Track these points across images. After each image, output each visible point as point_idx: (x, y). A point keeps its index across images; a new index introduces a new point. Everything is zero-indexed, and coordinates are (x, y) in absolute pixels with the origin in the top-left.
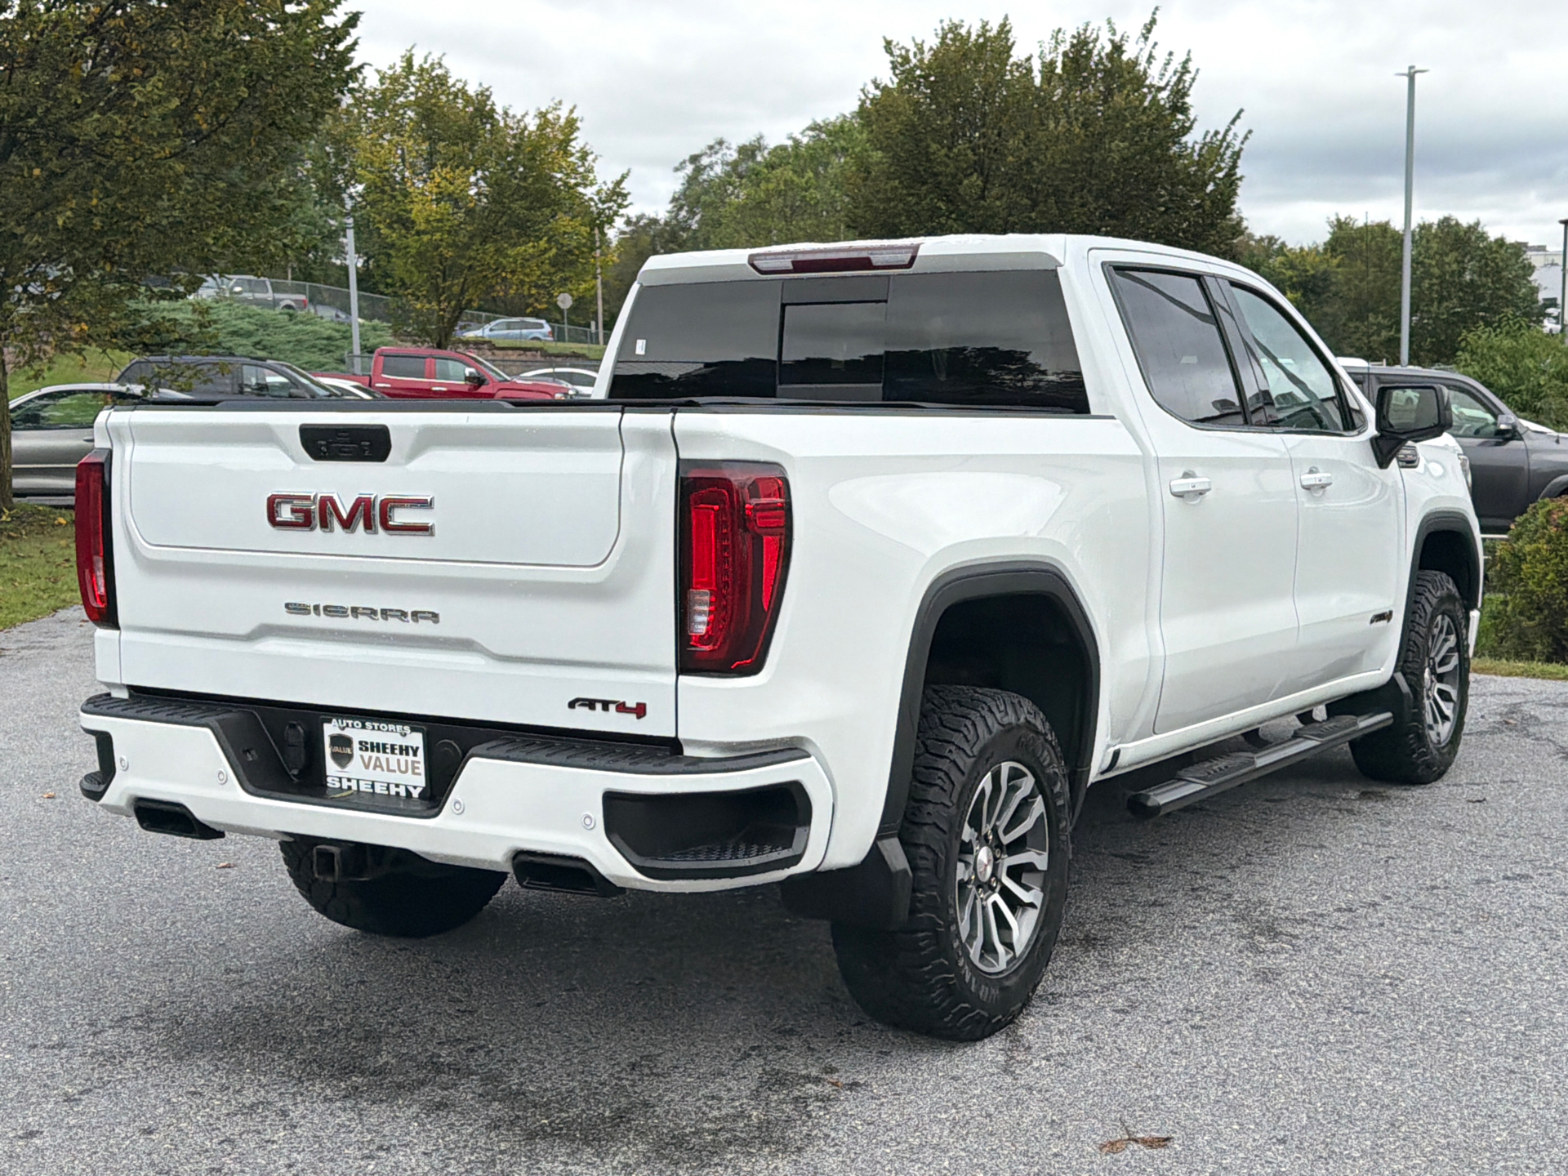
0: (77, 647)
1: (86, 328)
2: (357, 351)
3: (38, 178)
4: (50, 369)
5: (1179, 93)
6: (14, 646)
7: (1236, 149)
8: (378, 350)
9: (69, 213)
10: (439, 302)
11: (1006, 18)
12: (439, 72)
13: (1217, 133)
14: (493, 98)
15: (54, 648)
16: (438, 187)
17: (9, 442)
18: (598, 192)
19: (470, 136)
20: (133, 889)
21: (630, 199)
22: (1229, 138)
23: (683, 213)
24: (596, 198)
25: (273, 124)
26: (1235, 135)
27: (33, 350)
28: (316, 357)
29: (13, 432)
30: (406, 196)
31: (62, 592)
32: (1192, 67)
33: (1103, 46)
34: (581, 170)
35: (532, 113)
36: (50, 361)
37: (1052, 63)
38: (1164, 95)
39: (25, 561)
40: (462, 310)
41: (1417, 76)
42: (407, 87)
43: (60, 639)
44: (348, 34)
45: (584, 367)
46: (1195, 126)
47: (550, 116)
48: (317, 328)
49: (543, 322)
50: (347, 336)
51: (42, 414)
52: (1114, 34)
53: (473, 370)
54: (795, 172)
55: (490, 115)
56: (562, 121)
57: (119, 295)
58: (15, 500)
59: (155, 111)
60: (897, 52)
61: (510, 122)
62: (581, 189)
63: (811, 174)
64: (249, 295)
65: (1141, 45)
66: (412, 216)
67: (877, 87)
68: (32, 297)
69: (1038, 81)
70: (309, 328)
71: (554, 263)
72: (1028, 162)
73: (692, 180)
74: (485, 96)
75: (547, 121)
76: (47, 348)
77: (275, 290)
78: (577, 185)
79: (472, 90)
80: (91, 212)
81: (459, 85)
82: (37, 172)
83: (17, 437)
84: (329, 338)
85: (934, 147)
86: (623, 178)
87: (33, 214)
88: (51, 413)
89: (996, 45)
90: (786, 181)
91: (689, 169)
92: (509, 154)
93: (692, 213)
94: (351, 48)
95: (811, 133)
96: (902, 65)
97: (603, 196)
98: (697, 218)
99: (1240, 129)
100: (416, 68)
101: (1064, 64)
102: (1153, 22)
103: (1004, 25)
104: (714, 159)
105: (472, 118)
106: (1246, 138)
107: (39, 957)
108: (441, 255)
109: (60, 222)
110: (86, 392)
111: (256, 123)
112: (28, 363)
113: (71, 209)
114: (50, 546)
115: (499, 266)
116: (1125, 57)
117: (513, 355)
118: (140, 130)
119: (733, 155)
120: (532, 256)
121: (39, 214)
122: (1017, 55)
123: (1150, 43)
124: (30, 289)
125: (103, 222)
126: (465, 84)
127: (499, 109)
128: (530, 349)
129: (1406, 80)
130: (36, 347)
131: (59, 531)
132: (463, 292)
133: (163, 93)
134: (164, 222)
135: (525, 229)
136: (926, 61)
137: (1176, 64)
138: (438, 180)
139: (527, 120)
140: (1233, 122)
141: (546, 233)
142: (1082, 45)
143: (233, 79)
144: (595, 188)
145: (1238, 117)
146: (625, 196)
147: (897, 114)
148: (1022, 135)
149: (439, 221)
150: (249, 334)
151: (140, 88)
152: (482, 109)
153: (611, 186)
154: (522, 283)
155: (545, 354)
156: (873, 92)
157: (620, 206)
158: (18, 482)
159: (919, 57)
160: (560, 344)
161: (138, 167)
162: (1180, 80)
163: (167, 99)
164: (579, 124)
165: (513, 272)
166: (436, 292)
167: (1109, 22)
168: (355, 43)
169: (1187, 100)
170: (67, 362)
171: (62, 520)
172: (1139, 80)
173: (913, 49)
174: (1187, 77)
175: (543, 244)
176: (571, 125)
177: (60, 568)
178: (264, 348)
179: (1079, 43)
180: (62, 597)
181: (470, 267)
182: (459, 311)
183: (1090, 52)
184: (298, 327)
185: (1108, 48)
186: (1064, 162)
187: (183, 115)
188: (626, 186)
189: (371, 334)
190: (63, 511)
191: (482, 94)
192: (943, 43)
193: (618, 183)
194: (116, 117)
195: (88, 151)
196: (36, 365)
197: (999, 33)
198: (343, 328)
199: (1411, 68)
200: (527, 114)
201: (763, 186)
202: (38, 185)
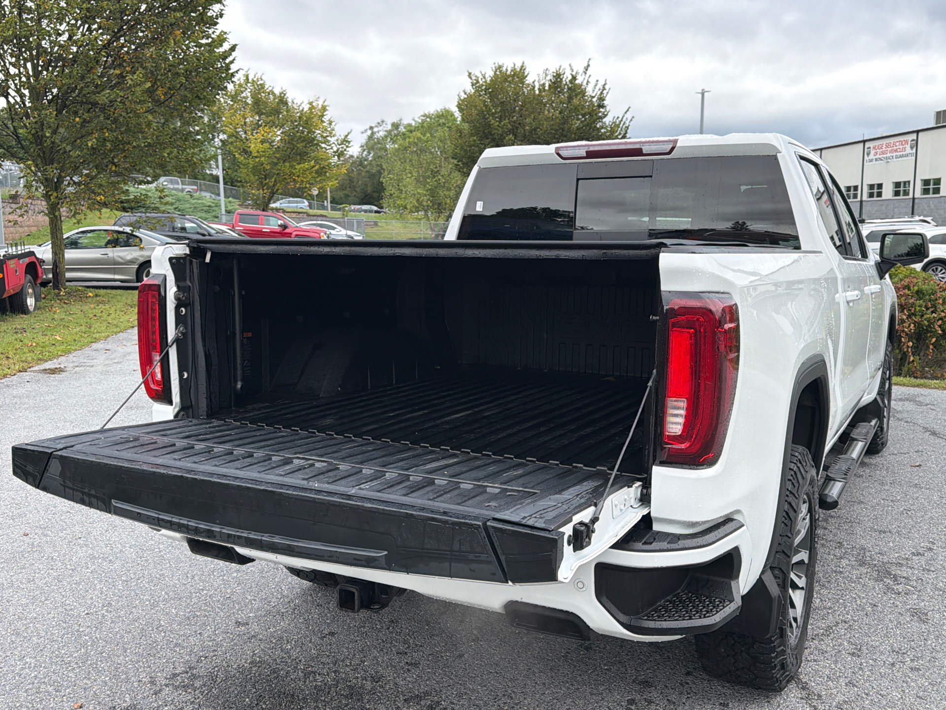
0: (104, 365)
1: (103, 198)
2: (223, 212)
3: (78, 123)
4: (85, 219)
5: (601, 99)
6: (71, 365)
7: (627, 125)
8: (237, 212)
9: (94, 140)
10: (263, 190)
11: (523, 63)
12: (261, 82)
13: (618, 118)
14: (287, 95)
15: (92, 366)
16: (263, 136)
17: (63, 255)
18: (337, 140)
19: (276, 112)
20: (161, 546)
21: (351, 144)
22: (624, 120)
23: (365, 153)
24: (336, 143)
25: (197, 96)
26: (627, 119)
27: (76, 209)
28: (203, 215)
29: (66, 250)
30: (247, 140)
31: (94, 333)
32: (607, 87)
33: (567, 77)
34: (329, 129)
35: (306, 102)
36: (85, 215)
37: (544, 85)
38: (594, 100)
39: (74, 316)
40: (274, 193)
41: (706, 94)
42: (246, 89)
43: (95, 361)
44: (231, 55)
45: (329, 221)
46: (609, 114)
47: (314, 104)
48: (203, 201)
49: (305, 201)
50: (218, 205)
51: (79, 241)
52: (573, 71)
53: (282, 222)
54: (421, 134)
55: (286, 103)
56: (320, 106)
57: (118, 183)
58: (67, 284)
59: (138, 89)
60: (474, 78)
61: (295, 106)
62: (329, 138)
63: (429, 135)
64: (172, 187)
65: (583, 76)
66: (251, 149)
67: (465, 93)
68: (75, 183)
69: (537, 92)
70: (200, 201)
71: (317, 172)
72: (535, 130)
73: (371, 138)
74: (283, 94)
75: (313, 106)
76: (83, 208)
77: (183, 184)
78: (327, 136)
79: (277, 91)
80: (105, 139)
81: (270, 89)
82: (77, 119)
83: (68, 253)
84: (209, 206)
85: (493, 121)
86: (349, 134)
87: (76, 141)
88: (84, 241)
89: (519, 75)
90: (418, 138)
91: (369, 132)
92: (296, 121)
93: (369, 153)
94: (232, 62)
95: (423, 118)
96: (476, 84)
97: (340, 142)
98: (371, 155)
99: (629, 116)
100: (250, 80)
101: (550, 85)
102: (588, 66)
103: (522, 66)
104: (380, 128)
105: (278, 103)
106: (631, 120)
107: (107, 611)
108: (264, 168)
109: (90, 145)
110: (100, 230)
111: (189, 95)
112: (74, 216)
113: (95, 138)
114: (85, 308)
115: (292, 174)
116: (577, 82)
117: (294, 215)
118: (130, 98)
119: (389, 127)
120: (308, 169)
121: (79, 141)
122: (529, 80)
123: (587, 75)
124: (74, 178)
125: (111, 144)
126: (273, 88)
127: (290, 100)
128: (301, 213)
129: (700, 95)
130: (78, 207)
131: (90, 300)
132: (274, 185)
133: (143, 80)
134: (143, 145)
135: (303, 156)
136: (488, 82)
137: (600, 86)
138: (263, 132)
139: (303, 105)
140: (626, 113)
141: (313, 159)
142: (558, 76)
143: (177, 73)
144: (335, 138)
145: (628, 110)
146: (349, 142)
147: (475, 107)
148: (532, 117)
149: (263, 152)
150: (172, 204)
151: (131, 77)
152: (282, 100)
153: (343, 137)
154: (302, 181)
155: (308, 215)
156: (463, 96)
157: (347, 147)
158: (68, 275)
159: (484, 80)
160: (311, 211)
161: (129, 117)
162: (602, 93)
163: (145, 82)
164: (327, 108)
165: (298, 176)
166: (262, 186)
167: (570, 65)
168: (234, 59)
169: (605, 102)
170: (92, 215)
171: (90, 294)
172: (583, 92)
173: (481, 77)
174: (605, 92)
175: (312, 163)
176: (324, 109)
177: (92, 320)
178: (179, 211)
179: (557, 74)
180: (94, 336)
181: (278, 174)
182: (273, 194)
183: (561, 79)
184: (195, 201)
185: (570, 77)
186: (551, 129)
187: (151, 92)
188: (350, 138)
189: (228, 205)
190: (91, 289)
191: (282, 93)
192: (495, 73)
193: (346, 136)
194: (118, 92)
195: (103, 110)
196: (78, 217)
197: (521, 69)
198: (216, 202)
199: (703, 90)
200: (303, 102)
201: (407, 140)
202: (78, 126)
